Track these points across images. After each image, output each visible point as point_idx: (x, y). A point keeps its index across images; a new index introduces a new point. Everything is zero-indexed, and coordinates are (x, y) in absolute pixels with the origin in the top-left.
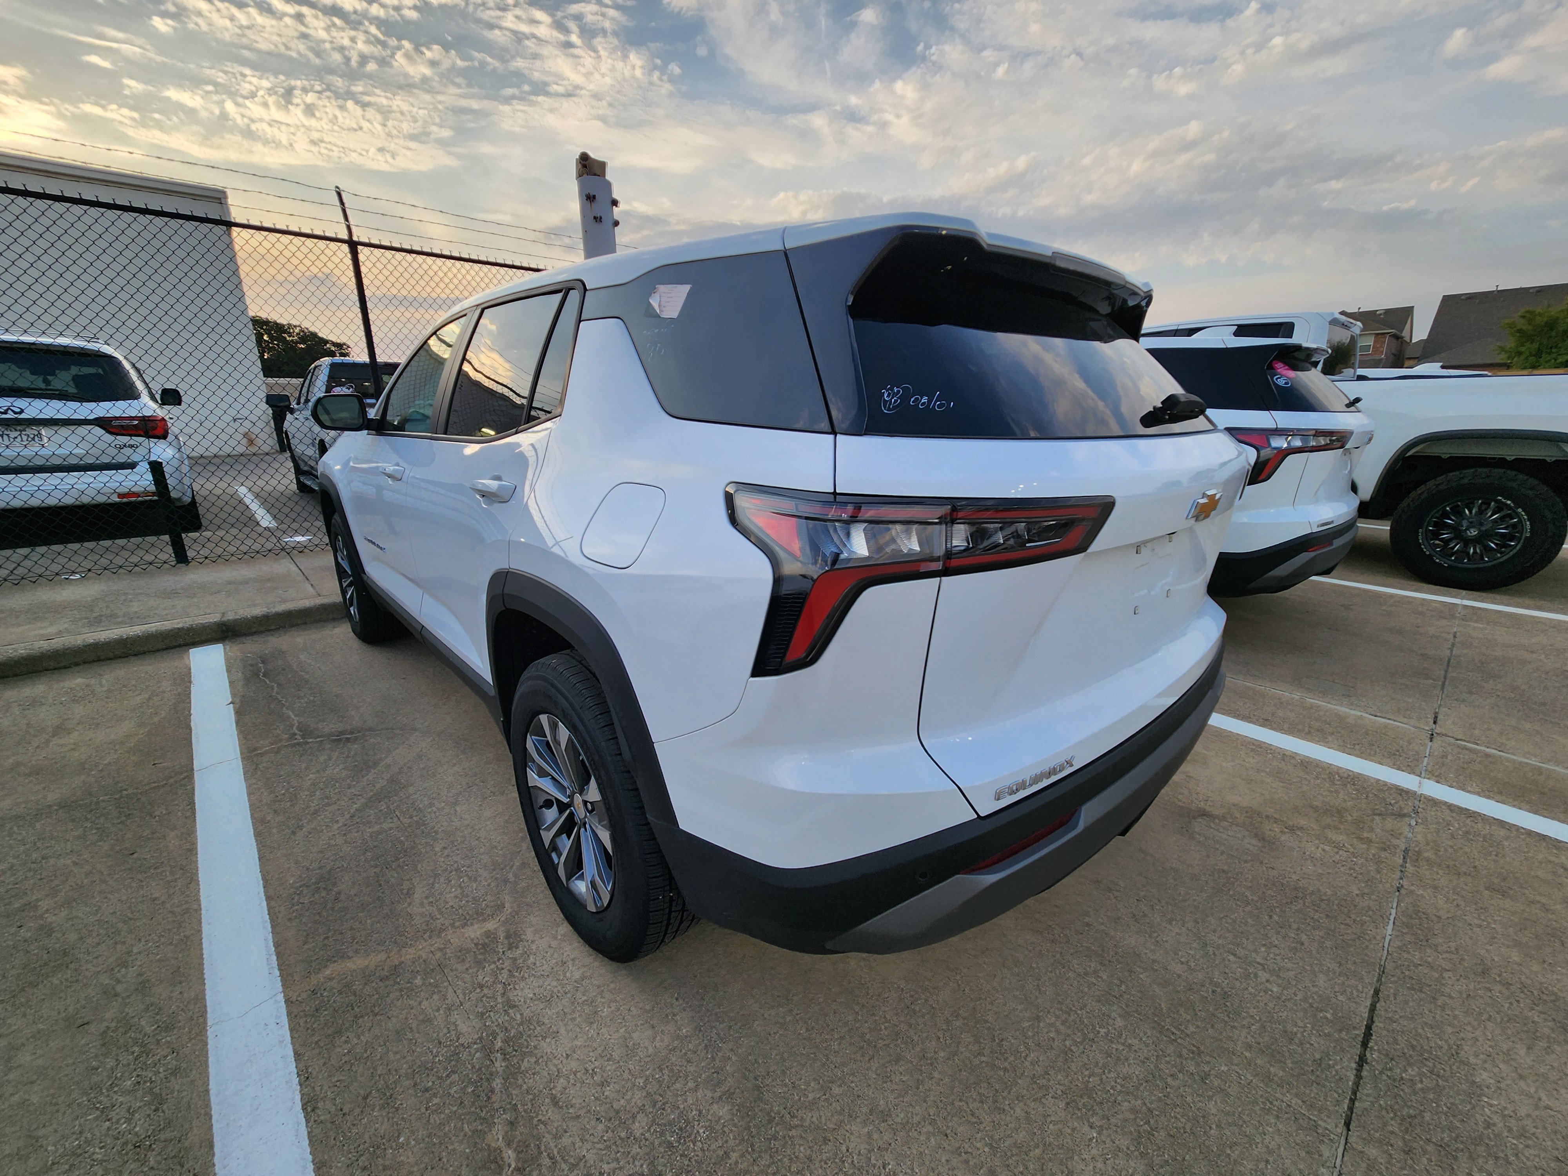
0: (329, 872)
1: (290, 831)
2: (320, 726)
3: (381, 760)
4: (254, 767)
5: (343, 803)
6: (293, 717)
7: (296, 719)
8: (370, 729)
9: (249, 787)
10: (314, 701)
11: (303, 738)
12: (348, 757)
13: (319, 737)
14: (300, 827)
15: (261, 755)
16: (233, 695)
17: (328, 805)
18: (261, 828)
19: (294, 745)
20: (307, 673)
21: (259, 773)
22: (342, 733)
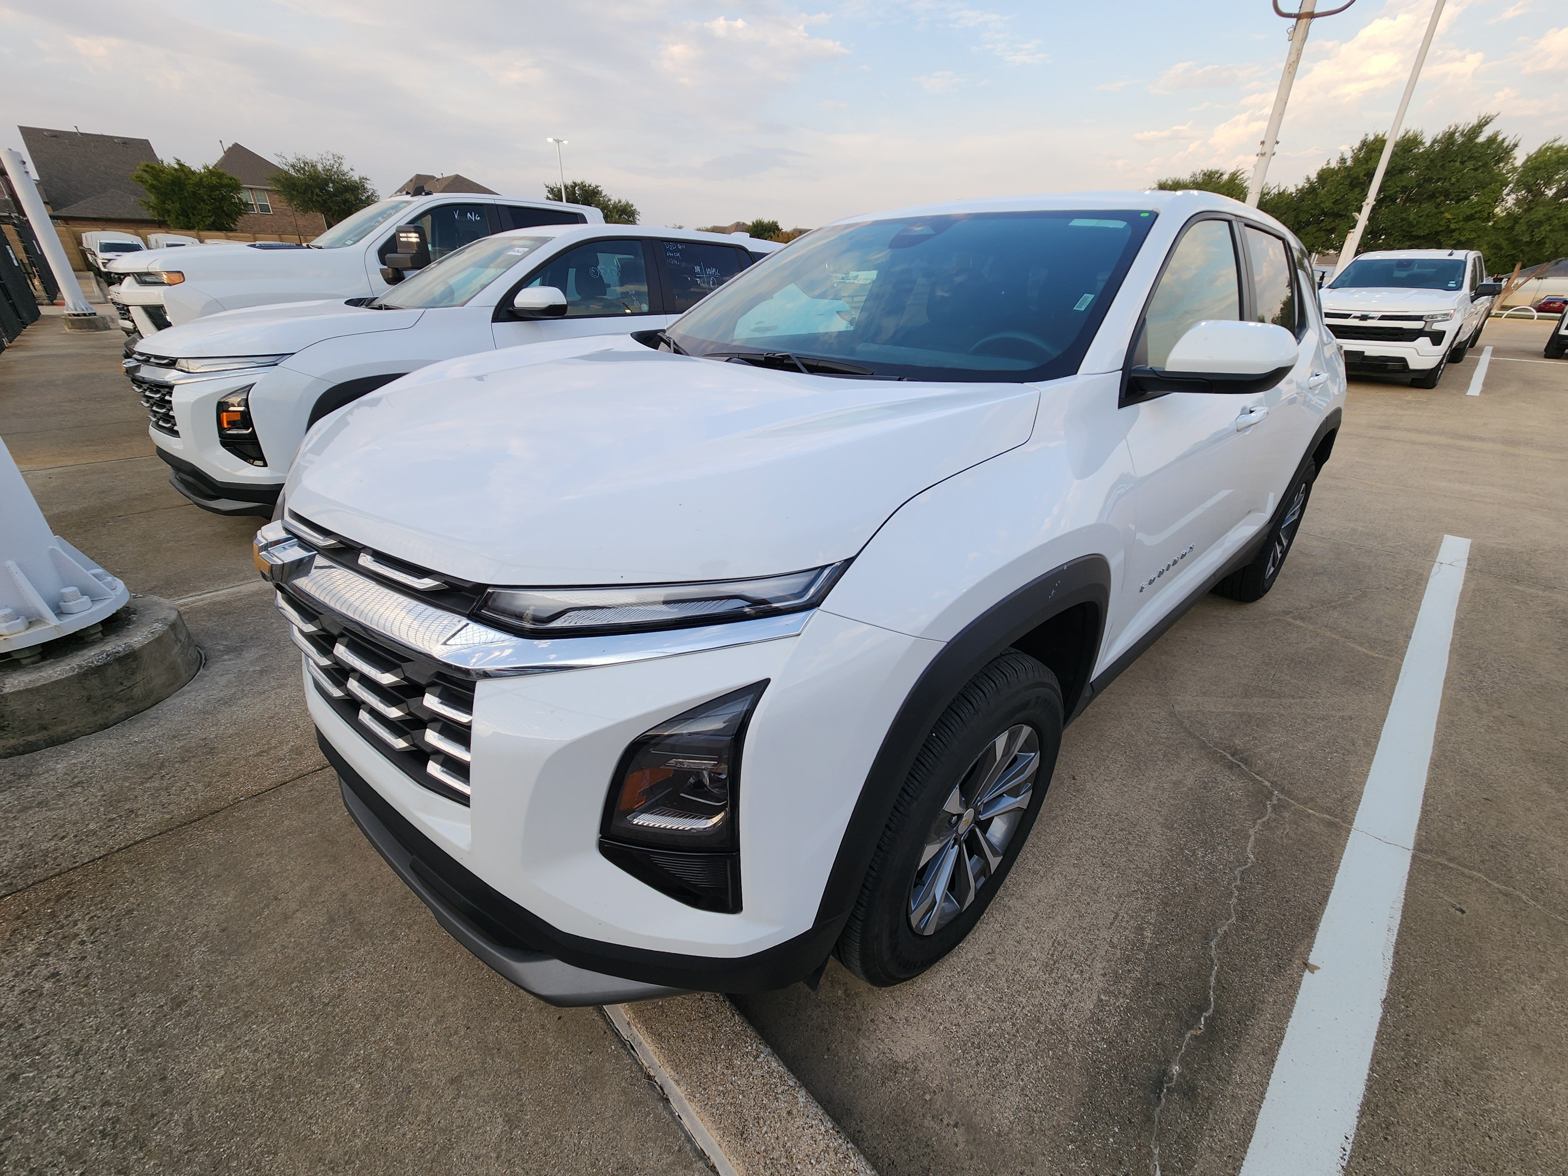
0: (1345, 683)
1: (1352, 721)
2: (1238, 795)
3: (1234, 714)
4: (1346, 801)
5: (1299, 710)
6: (1252, 838)
7: (1251, 832)
8: (1203, 746)
9: (1363, 784)
10: (1204, 843)
11: (1272, 793)
12: (1254, 738)
13: (1255, 780)
14: (1342, 717)
15: (1328, 811)
16: (1294, 987)
17: (1309, 717)
18: (1373, 740)
19: (1288, 793)
20: (1140, 929)
21: (1345, 790)
22: (1231, 766)
